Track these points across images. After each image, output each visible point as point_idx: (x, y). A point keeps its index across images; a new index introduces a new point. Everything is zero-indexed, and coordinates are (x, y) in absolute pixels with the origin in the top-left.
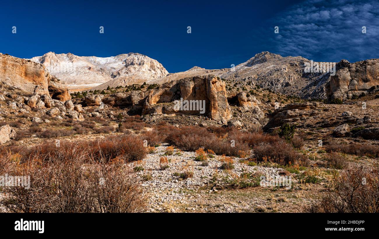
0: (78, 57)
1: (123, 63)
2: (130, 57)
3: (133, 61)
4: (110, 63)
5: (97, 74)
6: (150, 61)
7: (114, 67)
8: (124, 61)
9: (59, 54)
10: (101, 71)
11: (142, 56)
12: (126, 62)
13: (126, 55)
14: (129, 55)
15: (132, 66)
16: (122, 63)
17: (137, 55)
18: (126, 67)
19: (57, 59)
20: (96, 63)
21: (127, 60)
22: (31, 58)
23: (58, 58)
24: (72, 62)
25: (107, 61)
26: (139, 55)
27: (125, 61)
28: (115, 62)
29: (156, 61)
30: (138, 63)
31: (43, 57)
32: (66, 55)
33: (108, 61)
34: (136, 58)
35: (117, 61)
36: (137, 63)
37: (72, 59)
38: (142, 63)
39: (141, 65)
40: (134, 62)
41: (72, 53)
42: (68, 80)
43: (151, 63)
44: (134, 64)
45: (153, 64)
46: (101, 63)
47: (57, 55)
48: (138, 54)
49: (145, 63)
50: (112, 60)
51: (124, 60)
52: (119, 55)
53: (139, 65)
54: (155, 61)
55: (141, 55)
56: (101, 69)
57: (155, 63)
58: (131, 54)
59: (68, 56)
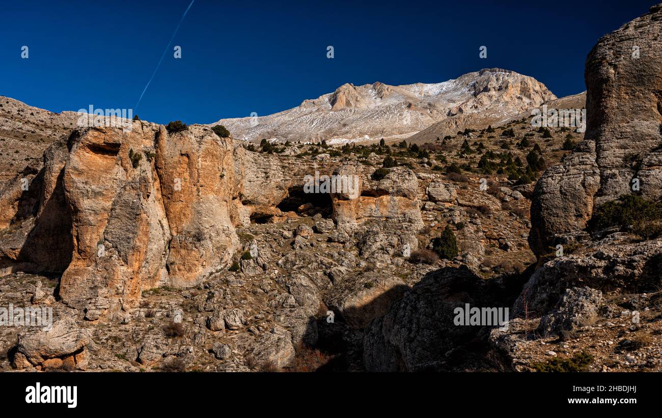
0: (391, 87)
1: (469, 90)
2: (482, 76)
3: (488, 83)
4: (446, 92)
5: (422, 114)
6: (520, 81)
7: (454, 98)
8: (472, 86)
9: (361, 86)
10: (430, 109)
11: (505, 72)
12: (475, 88)
13: (476, 74)
14: (481, 74)
15: (486, 93)
16: (467, 89)
17: (496, 71)
18: (475, 96)
19: (357, 95)
20: (423, 95)
21: (477, 83)
22: (317, 97)
23: (359, 94)
24: (381, 98)
25: (442, 89)
26: (499, 71)
27: (474, 85)
28: (455, 90)
29: (533, 78)
30: (497, 87)
31: (334, 94)
32: (372, 86)
33: (444, 89)
34: (494, 78)
35: (459, 86)
36: (494, 88)
37: (382, 91)
38: (504, 85)
39: (502, 89)
40: (489, 87)
41: (381, 82)
42: (371, 129)
43: (521, 84)
44: (490, 90)
45: (526, 85)
46: (431, 93)
47: (356, 87)
48: (497, 69)
49: (509, 84)
50: (450, 86)
51: (471, 84)
52: (463, 76)
53: (499, 90)
54: (531, 80)
55: (502, 72)
56: (430, 104)
57: (530, 82)
58: (484, 71)
59: (374, 88)
